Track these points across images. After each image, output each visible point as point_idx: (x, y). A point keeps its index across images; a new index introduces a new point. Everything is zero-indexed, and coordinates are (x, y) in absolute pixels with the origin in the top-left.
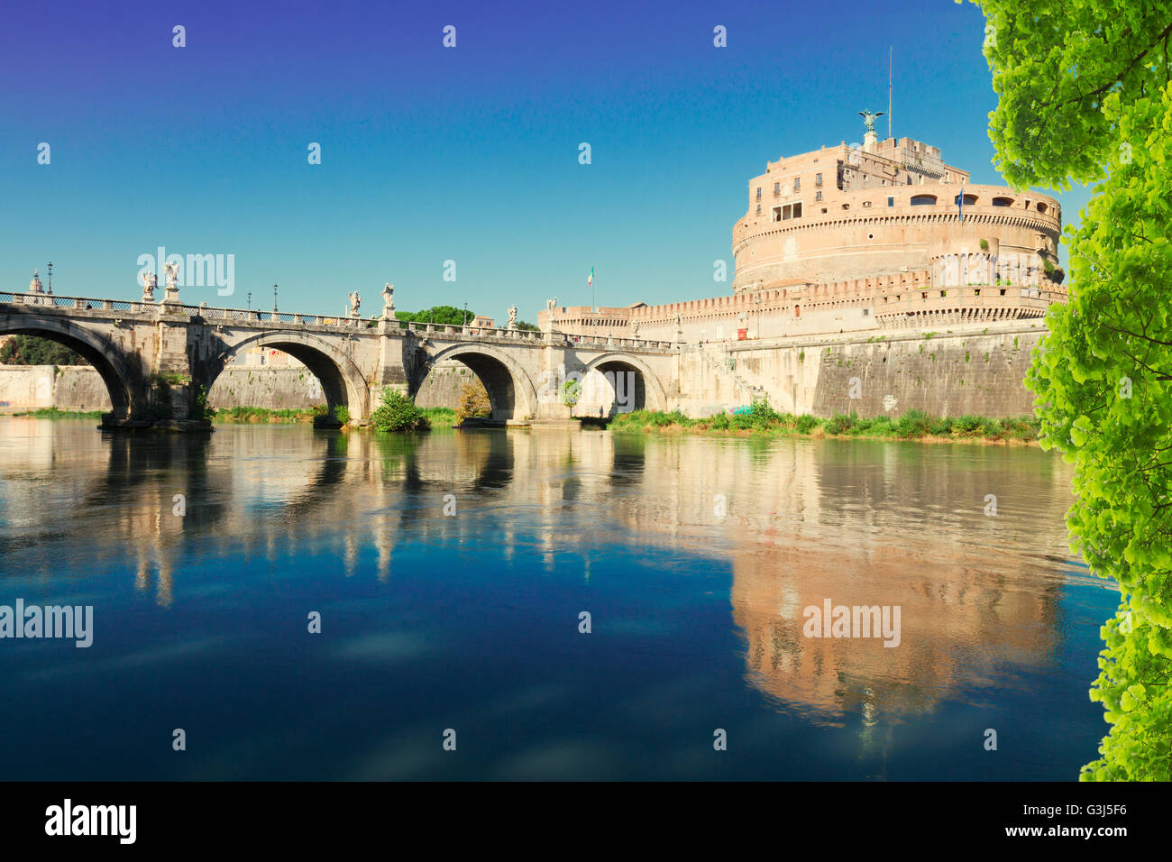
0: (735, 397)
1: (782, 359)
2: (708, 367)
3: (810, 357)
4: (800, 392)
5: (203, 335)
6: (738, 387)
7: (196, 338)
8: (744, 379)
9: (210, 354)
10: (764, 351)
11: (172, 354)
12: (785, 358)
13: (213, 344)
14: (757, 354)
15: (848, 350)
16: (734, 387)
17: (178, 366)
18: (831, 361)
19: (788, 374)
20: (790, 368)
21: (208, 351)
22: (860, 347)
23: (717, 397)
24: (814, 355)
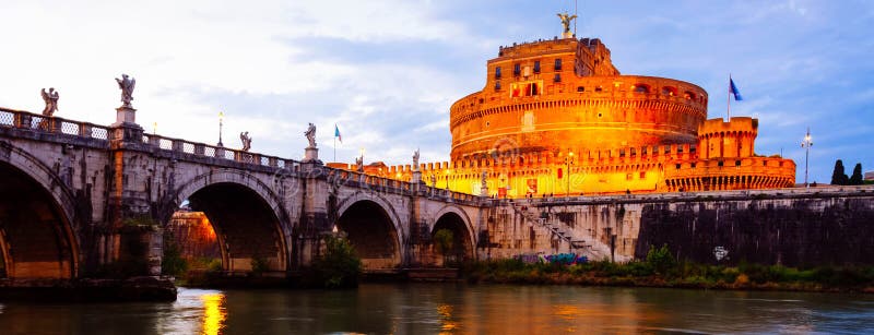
0: (553, 246)
1: (599, 215)
2: (522, 219)
3: (630, 212)
4: (619, 244)
5: (155, 170)
6: (556, 237)
7: (149, 174)
8: (560, 230)
9: (162, 192)
10: (579, 207)
11: (133, 193)
12: (602, 213)
13: (165, 182)
14: (570, 209)
15: (672, 207)
16: (552, 237)
17: (140, 207)
18: (655, 217)
19: (606, 226)
20: (608, 222)
21: (159, 190)
22: (685, 206)
23: (533, 246)
24: (636, 212)
